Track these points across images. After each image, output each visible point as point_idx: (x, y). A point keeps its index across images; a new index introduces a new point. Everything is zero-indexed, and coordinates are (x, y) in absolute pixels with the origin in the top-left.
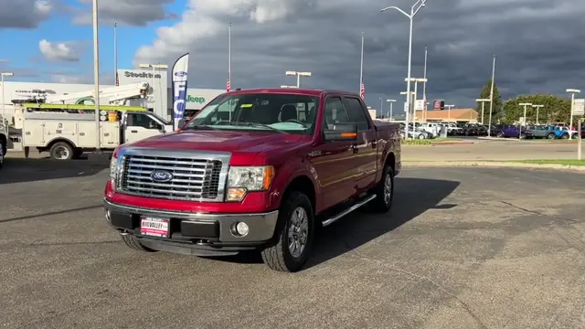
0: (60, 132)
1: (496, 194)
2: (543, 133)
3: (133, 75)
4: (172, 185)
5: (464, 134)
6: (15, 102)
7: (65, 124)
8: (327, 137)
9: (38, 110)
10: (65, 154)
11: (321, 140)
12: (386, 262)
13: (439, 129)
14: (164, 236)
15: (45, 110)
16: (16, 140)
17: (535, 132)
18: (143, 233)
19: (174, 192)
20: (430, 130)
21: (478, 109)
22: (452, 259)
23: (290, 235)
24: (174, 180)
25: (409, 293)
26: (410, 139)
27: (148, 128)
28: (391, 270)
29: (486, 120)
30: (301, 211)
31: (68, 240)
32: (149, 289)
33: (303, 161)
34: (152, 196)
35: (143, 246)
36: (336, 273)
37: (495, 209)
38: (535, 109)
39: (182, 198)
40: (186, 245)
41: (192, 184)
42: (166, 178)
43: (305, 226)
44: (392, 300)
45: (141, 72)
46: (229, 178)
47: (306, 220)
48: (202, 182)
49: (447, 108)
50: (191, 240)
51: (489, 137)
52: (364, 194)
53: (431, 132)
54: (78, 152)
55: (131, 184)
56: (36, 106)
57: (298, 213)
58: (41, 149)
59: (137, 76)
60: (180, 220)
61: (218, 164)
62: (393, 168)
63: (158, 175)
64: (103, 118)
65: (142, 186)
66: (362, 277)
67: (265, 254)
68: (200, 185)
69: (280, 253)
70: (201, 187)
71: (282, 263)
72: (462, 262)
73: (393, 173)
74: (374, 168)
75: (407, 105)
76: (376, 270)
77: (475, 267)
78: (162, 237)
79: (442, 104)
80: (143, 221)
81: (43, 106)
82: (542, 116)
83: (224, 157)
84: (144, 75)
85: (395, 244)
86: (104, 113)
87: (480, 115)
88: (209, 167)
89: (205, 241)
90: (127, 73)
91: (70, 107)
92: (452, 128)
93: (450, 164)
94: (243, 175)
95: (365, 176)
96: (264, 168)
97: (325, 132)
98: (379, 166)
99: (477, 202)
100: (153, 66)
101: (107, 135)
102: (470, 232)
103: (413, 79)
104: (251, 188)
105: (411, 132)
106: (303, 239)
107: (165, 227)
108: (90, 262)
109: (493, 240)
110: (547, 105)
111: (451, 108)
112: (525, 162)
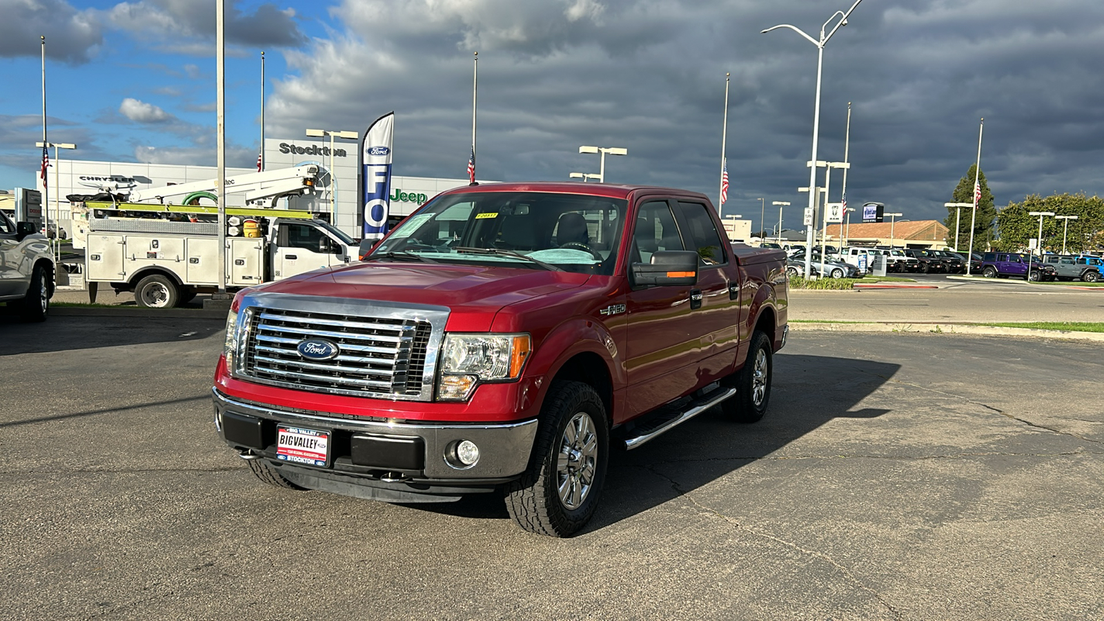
0: (154, 256)
1: (971, 389)
2: (1075, 270)
3: (294, 150)
4: (338, 368)
5: (919, 271)
6: (72, 199)
7: (163, 241)
8: (638, 277)
9: (114, 214)
10: (163, 297)
11: (627, 284)
12: (748, 521)
13: (871, 258)
14: (319, 464)
15: (127, 214)
16: (74, 270)
17: (1059, 268)
18: (281, 457)
19: (341, 380)
20: (852, 260)
21: (950, 223)
22: (877, 520)
23: (562, 465)
24: (340, 358)
25: (786, 586)
26: (814, 278)
27: (317, 250)
28: (754, 537)
29: (963, 242)
30: (584, 421)
31: (150, 464)
32: (290, 562)
33: (590, 325)
34: (301, 386)
35: (285, 480)
36: (648, 541)
37: (970, 419)
38: (1059, 222)
39: (354, 392)
40: (362, 481)
41: (374, 366)
42: (326, 354)
43: (592, 448)
44: (753, 600)
45: (310, 144)
46: (445, 355)
47: (593, 437)
48: (392, 362)
49: (889, 219)
50: (369, 472)
51: (968, 276)
52: (715, 385)
53: (856, 264)
54: (186, 294)
55: (262, 364)
56: (111, 206)
57: (577, 423)
58: (119, 287)
59: (302, 151)
60: (351, 433)
61: (424, 329)
62: (772, 335)
63: (312, 347)
64: (233, 231)
65: (282, 367)
66: (697, 551)
67: (513, 501)
68: (389, 367)
69: (541, 501)
70: (391, 373)
71: (545, 520)
72: (896, 525)
73: (771, 347)
74: (733, 337)
75: (808, 212)
76: (726, 536)
77: (920, 536)
78: (315, 466)
79: (880, 211)
80: (281, 433)
81: (123, 208)
82: (1073, 237)
83: (435, 316)
84: (315, 151)
85: (768, 485)
86: (235, 221)
87: (952, 234)
88: (406, 334)
89: (396, 476)
90: (283, 145)
91: (172, 210)
92: (896, 258)
93: (889, 329)
94: (472, 350)
95: (715, 352)
96: (510, 338)
97: (635, 269)
98: (744, 332)
99: (933, 404)
100: (332, 134)
101: (240, 262)
102: (916, 464)
103: (822, 164)
104: (487, 374)
105: (816, 265)
106: (587, 474)
107: (322, 446)
108: (184, 508)
109: (960, 482)
110: (1085, 216)
111: (896, 219)
112: (1034, 327)
